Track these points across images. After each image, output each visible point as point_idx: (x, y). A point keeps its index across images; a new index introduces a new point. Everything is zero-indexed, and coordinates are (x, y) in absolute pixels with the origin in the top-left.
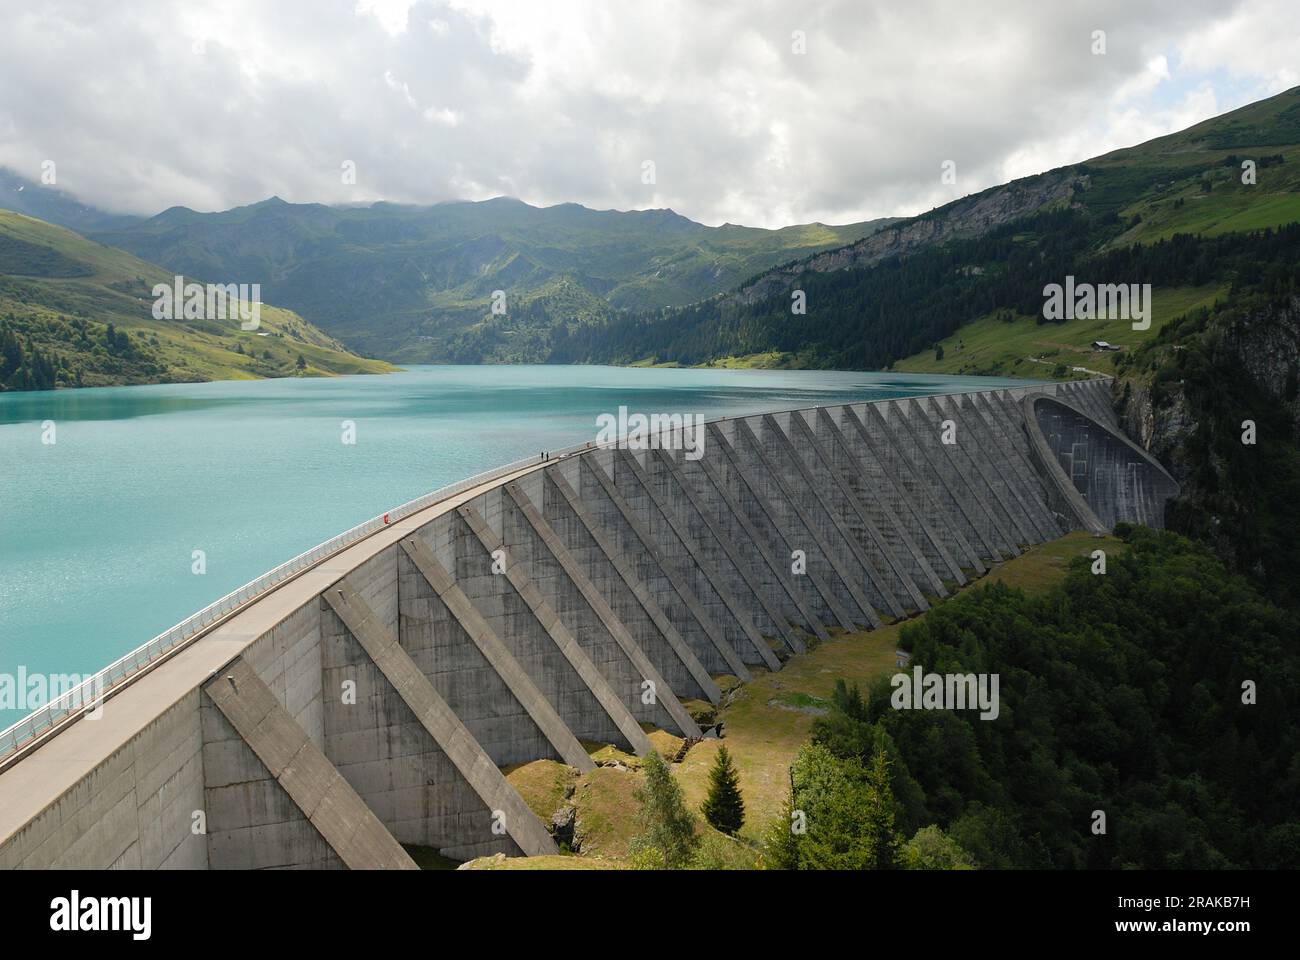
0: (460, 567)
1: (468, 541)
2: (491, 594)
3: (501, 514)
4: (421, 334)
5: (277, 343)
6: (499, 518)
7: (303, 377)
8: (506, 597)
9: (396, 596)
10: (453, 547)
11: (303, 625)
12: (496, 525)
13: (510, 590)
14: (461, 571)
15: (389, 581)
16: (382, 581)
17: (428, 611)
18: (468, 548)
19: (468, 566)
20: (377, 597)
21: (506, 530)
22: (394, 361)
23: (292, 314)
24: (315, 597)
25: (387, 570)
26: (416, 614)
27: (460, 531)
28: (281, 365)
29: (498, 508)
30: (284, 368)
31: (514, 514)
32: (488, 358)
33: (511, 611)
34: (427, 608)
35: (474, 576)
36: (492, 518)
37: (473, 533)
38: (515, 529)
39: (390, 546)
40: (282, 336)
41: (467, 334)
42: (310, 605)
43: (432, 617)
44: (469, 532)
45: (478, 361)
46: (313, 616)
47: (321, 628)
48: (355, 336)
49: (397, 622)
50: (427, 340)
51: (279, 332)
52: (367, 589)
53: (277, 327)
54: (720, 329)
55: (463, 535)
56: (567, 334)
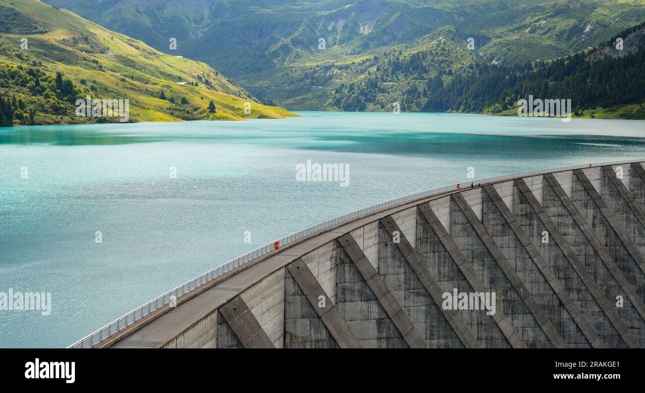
0: (340, 292)
1: (347, 269)
2: (367, 319)
3: (377, 245)
4: (313, 84)
5: (192, 90)
6: (375, 249)
7: (213, 119)
8: (379, 322)
9: (282, 315)
10: (333, 274)
11: (202, 336)
12: (373, 256)
13: (384, 316)
14: (339, 296)
15: (277, 301)
16: (271, 301)
17: (310, 330)
18: (347, 275)
19: (346, 292)
20: (266, 314)
21: (382, 260)
22: (289, 108)
23: (206, 66)
24: (213, 312)
25: (275, 291)
26: (299, 333)
27: (341, 259)
28: (196, 109)
29: (376, 240)
30: (197, 112)
31: (389, 246)
32: (371, 106)
33: (384, 335)
34: (308, 328)
35: (352, 301)
36: (369, 250)
37: (351, 262)
38: (390, 260)
39: (279, 269)
40: (197, 85)
41: (353, 84)
42: (209, 318)
43: (313, 336)
44: (348, 261)
45: (362, 109)
46: (211, 328)
47: (217, 339)
48: (257, 85)
49: (282, 339)
50: (318, 90)
51: (194, 81)
52: (257, 307)
53: (193, 77)
54: (589, 80)
55: (343, 263)
56: (442, 85)
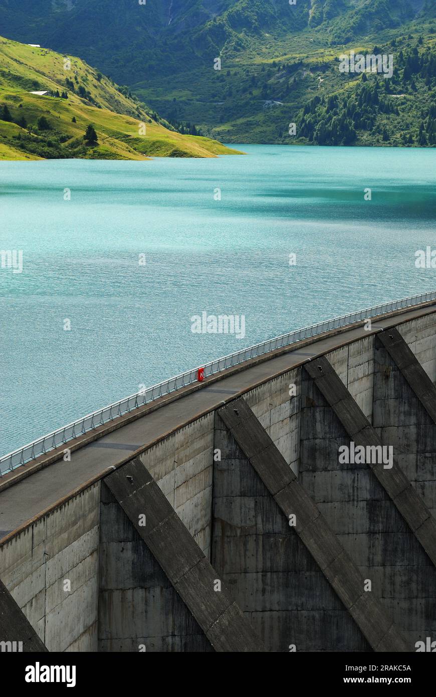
0: (306, 454)
1: (318, 416)
2: (351, 499)
3: (371, 377)
4: (265, 97)
5: (56, 106)
6: (366, 383)
7: (93, 157)
8: (372, 506)
9: (208, 490)
10: (294, 424)
11: (75, 523)
12: (363, 394)
13: (379, 495)
14: (305, 460)
15: (201, 467)
16: (189, 467)
17: (255, 517)
18: (319, 427)
19: (317, 454)
20: (182, 490)
21: (378, 402)
22: (226, 139)
23: (80, 63)
24: (93, 484)
25: (198, 451)
26: (237, 521)
27: (308, 399)
28: (63, 140)
29: (367, 369)
30: (66, 143)
31: (391, 380)
32: (365, 136)
33: (380, 527)
34: (252, 513)
35: (326, 470)
36: (356, 384)
37: (327, 404)
38: (392, 403)
39: (205, 414)
40: (65, 96)
41: (336, 98)
42: (87, 495)
43: (260, 526)
44: (321, 402)
45: (350, 140)
46: (91, 511)
47: (100, 529)
48: (169, 98)
49: (208, 530)
50: (275, 107)
51: (61, 89)
52: (167, 477)
53: (59, 82)
55: (311, 406)
